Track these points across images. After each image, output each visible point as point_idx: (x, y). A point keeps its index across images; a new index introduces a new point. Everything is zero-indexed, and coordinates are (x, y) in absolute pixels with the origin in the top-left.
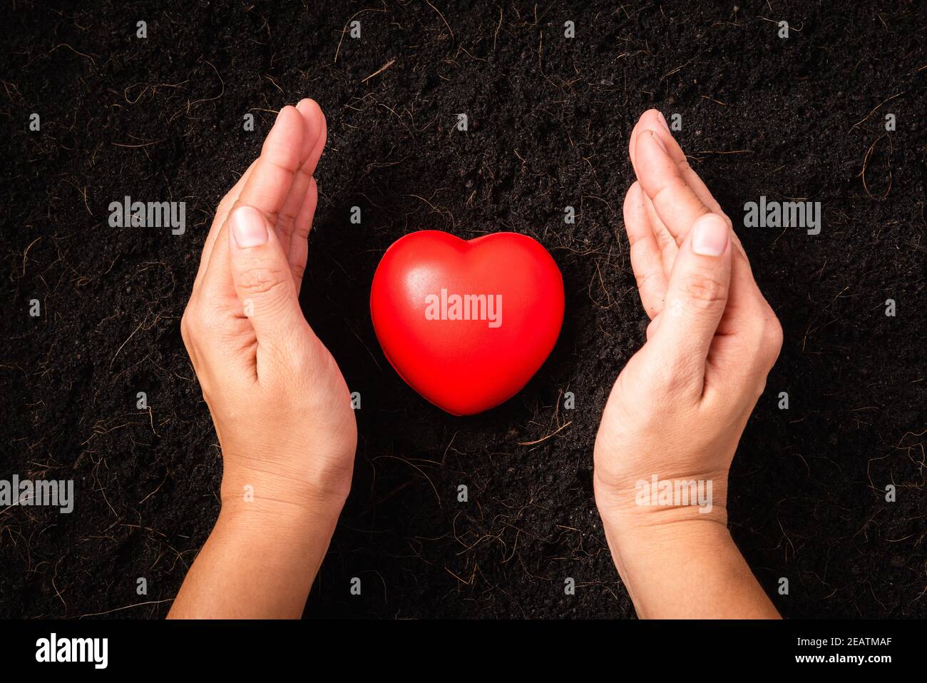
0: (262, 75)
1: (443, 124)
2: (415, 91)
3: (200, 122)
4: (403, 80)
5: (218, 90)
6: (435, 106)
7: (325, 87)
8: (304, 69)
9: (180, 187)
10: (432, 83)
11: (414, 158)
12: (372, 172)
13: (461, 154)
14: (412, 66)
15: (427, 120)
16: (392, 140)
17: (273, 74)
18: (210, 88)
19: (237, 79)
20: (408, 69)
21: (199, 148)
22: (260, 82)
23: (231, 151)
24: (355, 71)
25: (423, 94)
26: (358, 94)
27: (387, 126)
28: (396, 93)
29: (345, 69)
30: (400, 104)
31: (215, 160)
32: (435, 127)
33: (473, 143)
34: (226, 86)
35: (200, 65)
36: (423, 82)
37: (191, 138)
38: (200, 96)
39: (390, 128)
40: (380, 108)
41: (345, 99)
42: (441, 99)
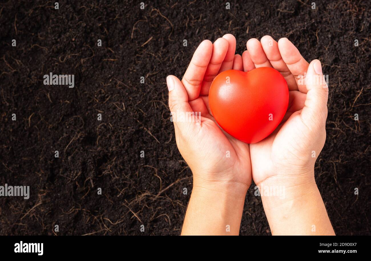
0: (106, 47)
1: (172, 58)
2: (160, 47)
3: (87, 66)
4: (156, 43)
5: (92, 55)
6: (168, 52)
7: (129, 49)
8: (121, 44)
9: (82, 90)
10: (166, 44)
11: (163, 70)
12: (149, 77)
13: (179, 67)
14: (158, 39)
15: (166, 57)
16: (155, 65)
17: (110, 47)
18: (89, 54)
19: (98, 50)
20: (157, 40)
21: (87, 75)
22: (106, 50)
23: (98, 75)
24: (139, 43)
25: (163, 48)
26: (141, 51)
27: (152, 60)
28: (154, 49)
29: (135, 42)
30: (156, 52)
31: (93, 79)
32: (169, 59)
33: (183, 63)
34: (94, 53)
35: (84, 46)
36: (163, 44)
38: (86, 57)
39: (153, 61)
40: (149, 54)
41: (136, 53)
42: (170, 49)
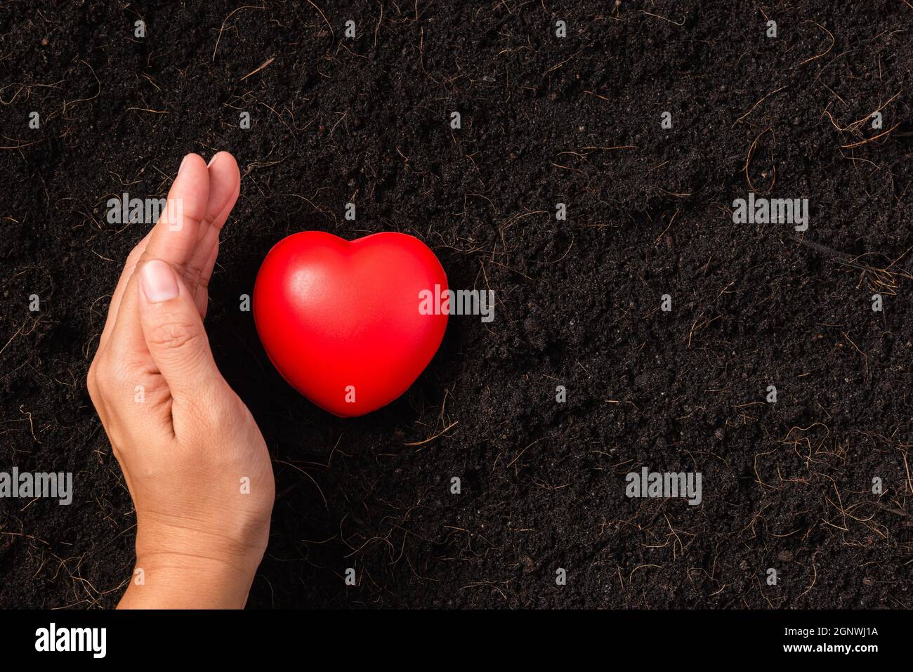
37: (68, 138)
